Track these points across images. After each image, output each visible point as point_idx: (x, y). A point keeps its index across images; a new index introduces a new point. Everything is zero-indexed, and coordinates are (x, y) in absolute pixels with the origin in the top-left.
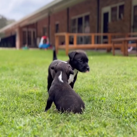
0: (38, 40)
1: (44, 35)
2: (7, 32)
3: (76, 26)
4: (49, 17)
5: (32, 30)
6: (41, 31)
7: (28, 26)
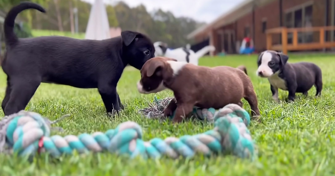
0: (238, 44)
1: (245, 36)
2: (197, 37)
3: (293, 22)
4: (254, 13)
5: (229, 32)
6: (241, 32)
7: (224, 28)
